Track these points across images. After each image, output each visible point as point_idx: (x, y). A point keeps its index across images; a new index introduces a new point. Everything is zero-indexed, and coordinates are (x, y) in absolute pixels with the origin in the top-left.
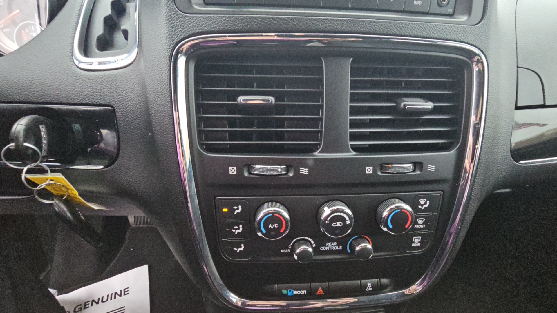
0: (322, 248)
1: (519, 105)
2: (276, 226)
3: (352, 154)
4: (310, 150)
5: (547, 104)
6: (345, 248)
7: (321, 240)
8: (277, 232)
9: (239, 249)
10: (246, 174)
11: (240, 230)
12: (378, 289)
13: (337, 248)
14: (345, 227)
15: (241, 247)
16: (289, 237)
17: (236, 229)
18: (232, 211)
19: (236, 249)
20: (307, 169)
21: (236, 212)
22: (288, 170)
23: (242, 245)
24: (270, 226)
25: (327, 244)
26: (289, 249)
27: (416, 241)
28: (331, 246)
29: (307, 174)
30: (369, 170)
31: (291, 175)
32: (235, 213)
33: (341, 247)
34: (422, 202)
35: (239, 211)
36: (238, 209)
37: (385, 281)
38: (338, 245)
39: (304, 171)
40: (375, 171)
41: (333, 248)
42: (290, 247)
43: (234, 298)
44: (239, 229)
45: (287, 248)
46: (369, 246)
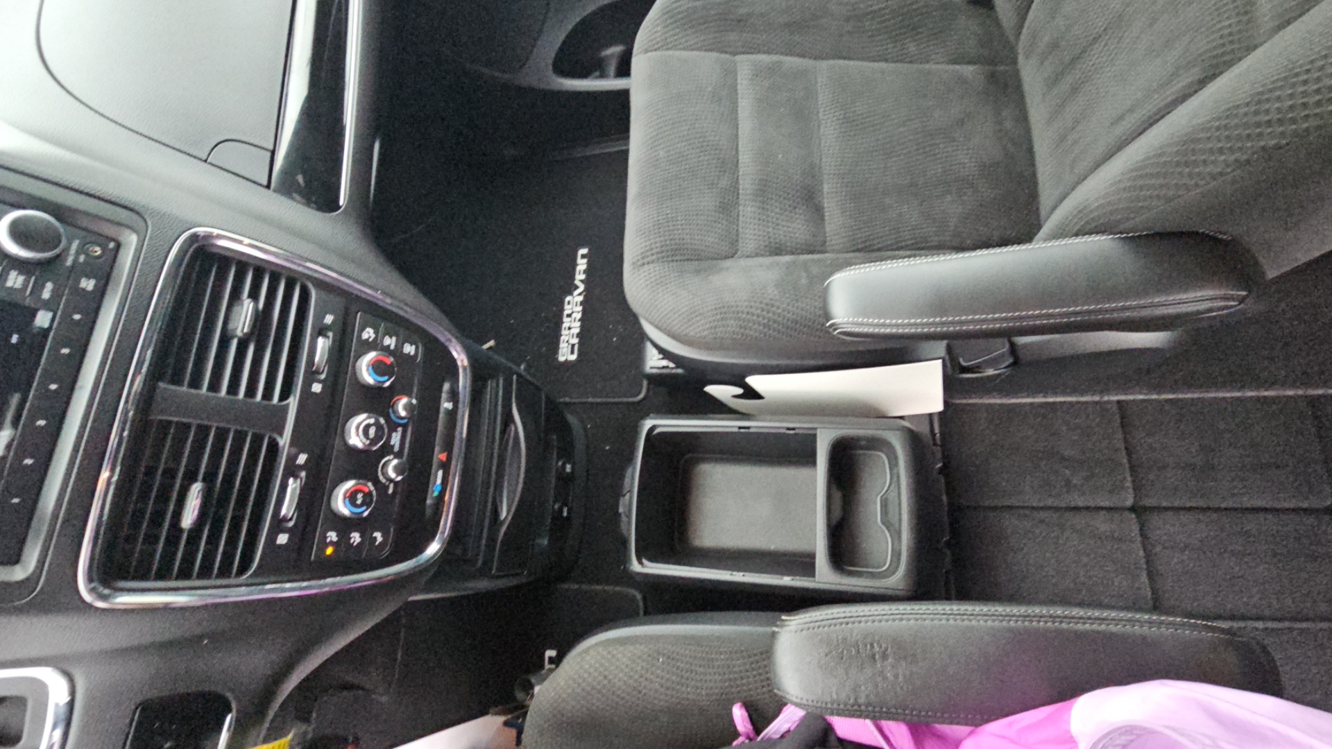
0: (396, 449)
1: (265, 183)
2: (360, 496)
3: (293, 402)
4: (274, 448)
5: (271, 147)
6: (399, 425)
7: (387, 449)
8: (367, 495)
9: (379, 538)
10: (291, 524)
11: (357, 535)
12: (454, 396)
13: (399, 433)
14: (377, 424)
15: (377, 536)
16: (376, 482)
17: (355, 541)
18: (332, 544)
20: (301, 455)
22: (296, 477)
23: (375, 534)
24: (359, 501)
25: (392, 443)
26: (389, 484)
27: (409, 349)
28: (396, 439)
29: (306, 456)
30: (317, 388)
31: (303, 474)
32: (336, 540)
33: (399, 429)
34: (365, 336)
35: (334, 535)
36: (331, 536)
37: (446, 386)
38: (396, 431)
39: (302, 459)
40: (319, 381)
41: (398, 438)
42: (387, 483)
43: (433, 548)
44: (355, 537)
45: (388, 487)
46: (404, 400)
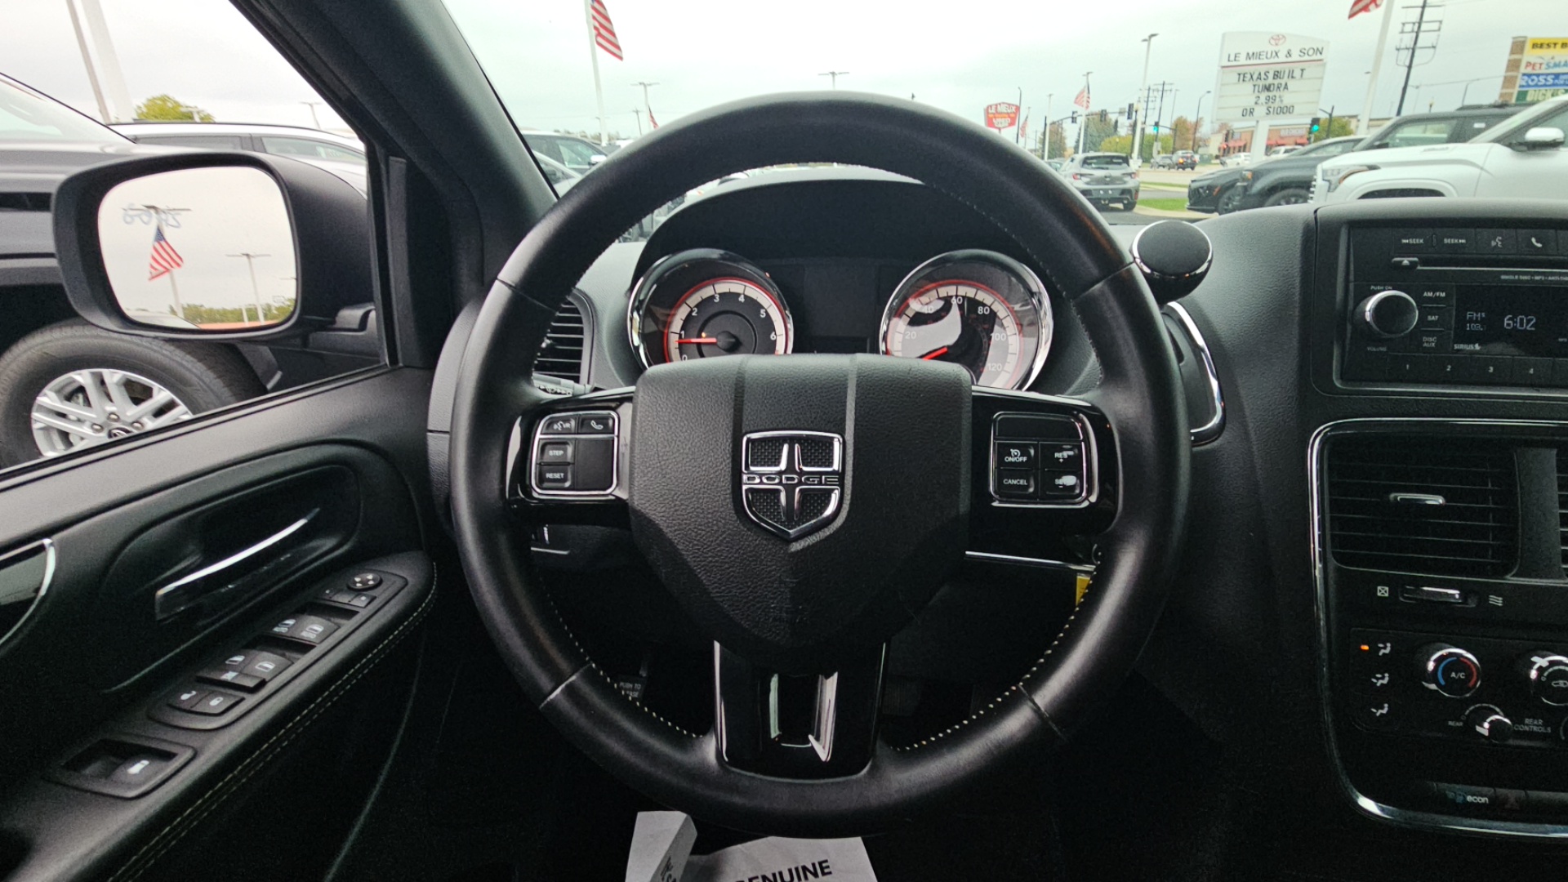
0: (1518, 726)
2: (1462, 675)
6: (1555, 731)
8: (1462, 686)
9: (1380, 711)
10: (1402, 599)
11: (1385, 681)
13: (1543, 730)
15: (1382, 708)
17: (1378, 679)
18: (1375, 649)
19: (1374, 710)
20: (1500, 599)
21: (1382, 652)
22: (1464, 595)
23: (1386, 705)
24: (1453, 675)
25: (1527, 721)
26: (1461, 721)
28: (1532, 725)
29: (1500, 605)
31: (1472, 604)
32: (1381, 654)
33: (1549, 730)
35: (1388, 651)
36: (1385, 648)
38: (1545, 725)
39: (1496, 601)
41: (1535, 729)
42: (1463, 718)
44: (1383, 678)
45: (1458, 720)
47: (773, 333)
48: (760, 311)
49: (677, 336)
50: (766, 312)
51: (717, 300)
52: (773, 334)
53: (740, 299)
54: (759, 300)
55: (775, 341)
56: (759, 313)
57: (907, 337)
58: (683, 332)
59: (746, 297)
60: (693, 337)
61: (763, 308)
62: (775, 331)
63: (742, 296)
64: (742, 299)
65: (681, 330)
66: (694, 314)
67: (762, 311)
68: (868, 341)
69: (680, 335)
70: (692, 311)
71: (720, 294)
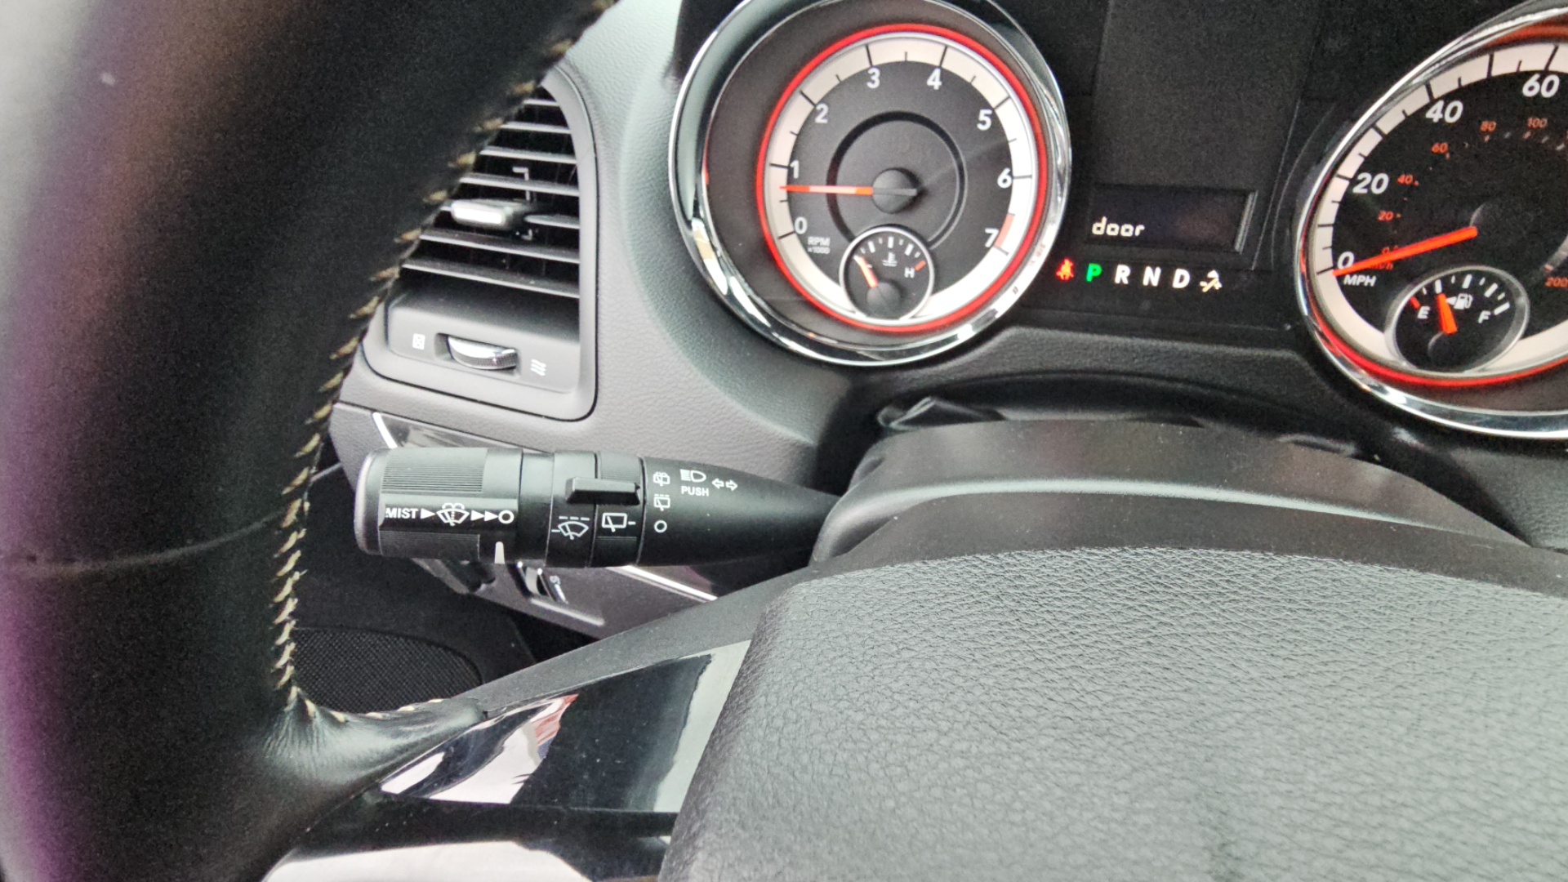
47: (1007, 171)
48: (977, 114)
49: (785, 171)
50: (994, 117)
51: (875, 84)
52: (1005, 174)
53: (930, 82)
54: (976, 85)
55: (1008, 192)
56: (975, 119)
57: (1359, 189)
58: (795, 164)
59: (947, 76)
60: (818, 184)
61: (987, 105)
62: (1010, 166)
63: (937, 73)
64: (934, 81)
65: (792, 159)
66: (819, 119)
67: (983, 115)
68: (1251, 202)
69: (790, 170)
70: (814, 113)
71: (881, 67)
